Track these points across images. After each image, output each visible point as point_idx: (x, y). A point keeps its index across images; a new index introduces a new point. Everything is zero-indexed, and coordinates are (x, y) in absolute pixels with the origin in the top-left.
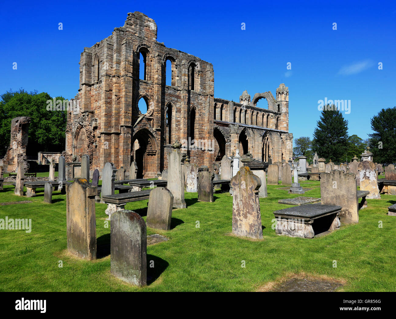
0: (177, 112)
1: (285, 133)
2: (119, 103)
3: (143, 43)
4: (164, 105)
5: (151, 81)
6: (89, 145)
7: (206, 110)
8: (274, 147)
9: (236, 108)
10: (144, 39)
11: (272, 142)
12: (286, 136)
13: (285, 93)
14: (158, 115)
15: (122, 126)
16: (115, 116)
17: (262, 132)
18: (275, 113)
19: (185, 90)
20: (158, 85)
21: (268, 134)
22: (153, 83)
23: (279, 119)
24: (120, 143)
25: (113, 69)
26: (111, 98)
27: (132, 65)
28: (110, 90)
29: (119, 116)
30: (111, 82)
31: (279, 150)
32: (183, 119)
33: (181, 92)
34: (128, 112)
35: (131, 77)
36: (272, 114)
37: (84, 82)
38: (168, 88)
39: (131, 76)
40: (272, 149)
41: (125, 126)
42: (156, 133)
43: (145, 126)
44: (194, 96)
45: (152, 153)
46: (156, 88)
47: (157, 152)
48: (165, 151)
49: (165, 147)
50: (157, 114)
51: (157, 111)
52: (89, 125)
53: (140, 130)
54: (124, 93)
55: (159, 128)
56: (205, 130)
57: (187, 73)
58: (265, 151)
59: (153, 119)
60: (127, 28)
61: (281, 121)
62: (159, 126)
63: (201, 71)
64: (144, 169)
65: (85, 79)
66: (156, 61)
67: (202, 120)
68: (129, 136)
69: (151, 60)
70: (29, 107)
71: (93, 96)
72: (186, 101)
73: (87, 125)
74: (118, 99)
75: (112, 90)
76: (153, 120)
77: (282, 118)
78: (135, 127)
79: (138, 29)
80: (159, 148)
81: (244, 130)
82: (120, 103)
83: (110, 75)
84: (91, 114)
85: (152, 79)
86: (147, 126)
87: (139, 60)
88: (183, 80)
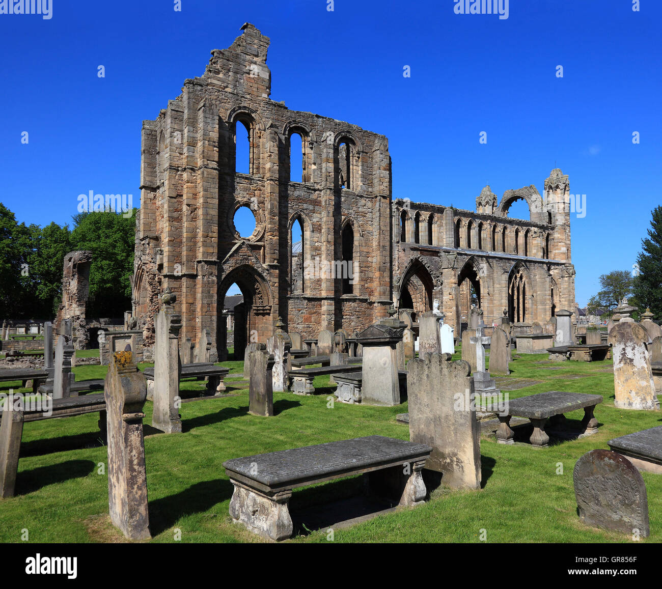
0: (313, 231)
1: (558, 264)
2: (194, 219)
3: (242, 105)
4: (287, 219)
5: (259, 175)
6: (152, 297)
7: (374, 226)
8: (536, 293)
9: (459, 221)
10: (244, 97)
11: (530, 283)
12: (562, 271)
13: (562, 186)
14: (273, 238)
15: (199, 262)
16: (186, 244)
17: (508, 264)
18: (542, 227)
19: (328, 188)
20: (272, 182)
21: (522, 268)
22: (263, 178)
23: (550, 238)
24: (198, 293)
25: (184, 156)
26: (181, 210)
27: (216, 147)
28: (178, 195)
29: (195, 243)
30: (180, 181)
31: (545, 299)
32: (325, 243)
33: (322, 193)
34: (210, 234)
35: (215, 169)
36: (536, 229)
37: (142, 184)
38: (293, 186)
39: (216, 167)
40: (530, 297)
41: (203, 261)
42: (268, 273)
43: (247, 259)
44: (349, 199)
45: (264, 310)
46: (269, 188)
47: (272, 310)
48: (291, 307)
49: (290, 298)
50: (271, 237)
51: (272, 231)
52: (151, 262)
53: (237, 268)
54: (201, 201)
55: (275, 263)
56: (374, 265)
57: (331, 155)
58: (516, 301)
59: (264, 246)
60: (209, 78)
61: (556, 241)
62: (275, 259)
63: (363, 152)
64: (248, 341)
65: (144, 177)
66: (269, 137)
67: (367, 245)
68: (213, 281)
69: (259, 135)
70: (111, 234)
71: (159, 207)
72: (331, 209)
73: (147, 262)
74: (192, 212)
75: (182, 196)
76: (264, 249)
77: (556, 235)
78: (225, 263)
79: (230, 79)
80: (276, 300)
81: (471, 262)
82: (196, 218)
83: (178, 167)
84: (154, 241)
85: (261, 171)
86: (251, 260)
87: (235, 137)
88: (324, 170)
